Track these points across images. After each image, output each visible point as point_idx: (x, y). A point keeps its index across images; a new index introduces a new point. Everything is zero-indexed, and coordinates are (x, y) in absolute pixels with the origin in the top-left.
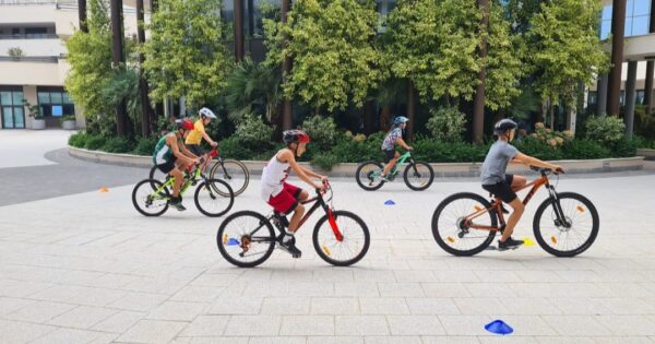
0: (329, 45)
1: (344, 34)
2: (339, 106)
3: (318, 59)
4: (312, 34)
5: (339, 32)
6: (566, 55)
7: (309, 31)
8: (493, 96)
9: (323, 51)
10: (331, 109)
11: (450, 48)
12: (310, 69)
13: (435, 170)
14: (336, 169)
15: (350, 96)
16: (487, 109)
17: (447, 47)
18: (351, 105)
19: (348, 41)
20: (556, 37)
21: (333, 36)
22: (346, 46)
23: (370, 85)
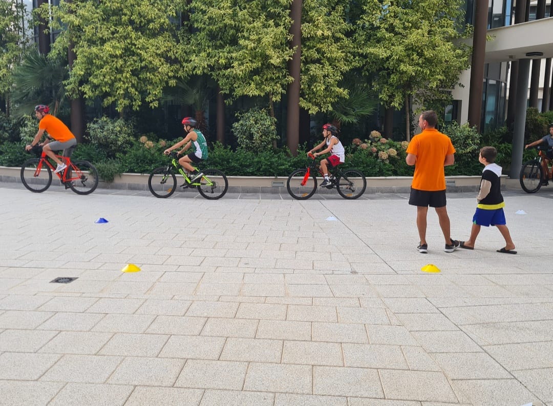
0: (113, 33)
1: (131, 22)
2: (131, 106)
3: (94, 50)
4: (87, 21)
5: (124, 18)
6: (399, 49)
7: (82, 17)
8: (311, 96)
9: (103, 41)
10: (119, 109)
11: (248, 39)
12: (90, 61)
13: (231, 183)
14: (117, 181)
15: (144, 93)
16: (303, 112)
17: (243, 37)
18: (145, 104)
19: (136, 29)
20: (391, 29)
21: (119, 23)
22: (133, 35)
23: (167, 83)
